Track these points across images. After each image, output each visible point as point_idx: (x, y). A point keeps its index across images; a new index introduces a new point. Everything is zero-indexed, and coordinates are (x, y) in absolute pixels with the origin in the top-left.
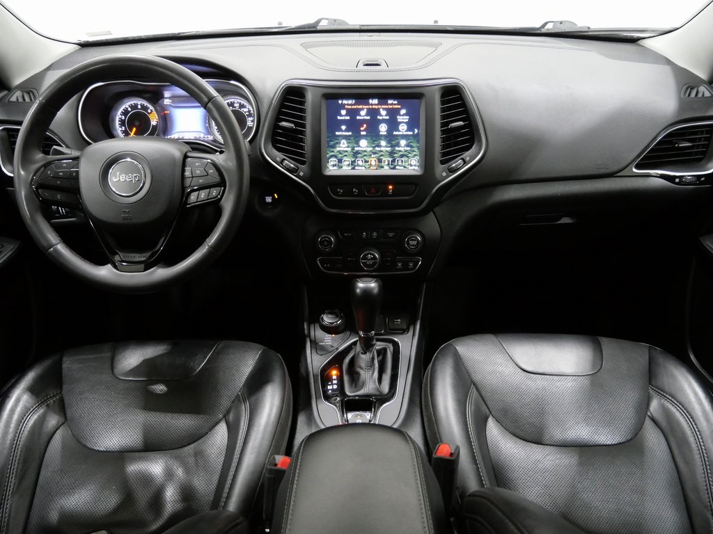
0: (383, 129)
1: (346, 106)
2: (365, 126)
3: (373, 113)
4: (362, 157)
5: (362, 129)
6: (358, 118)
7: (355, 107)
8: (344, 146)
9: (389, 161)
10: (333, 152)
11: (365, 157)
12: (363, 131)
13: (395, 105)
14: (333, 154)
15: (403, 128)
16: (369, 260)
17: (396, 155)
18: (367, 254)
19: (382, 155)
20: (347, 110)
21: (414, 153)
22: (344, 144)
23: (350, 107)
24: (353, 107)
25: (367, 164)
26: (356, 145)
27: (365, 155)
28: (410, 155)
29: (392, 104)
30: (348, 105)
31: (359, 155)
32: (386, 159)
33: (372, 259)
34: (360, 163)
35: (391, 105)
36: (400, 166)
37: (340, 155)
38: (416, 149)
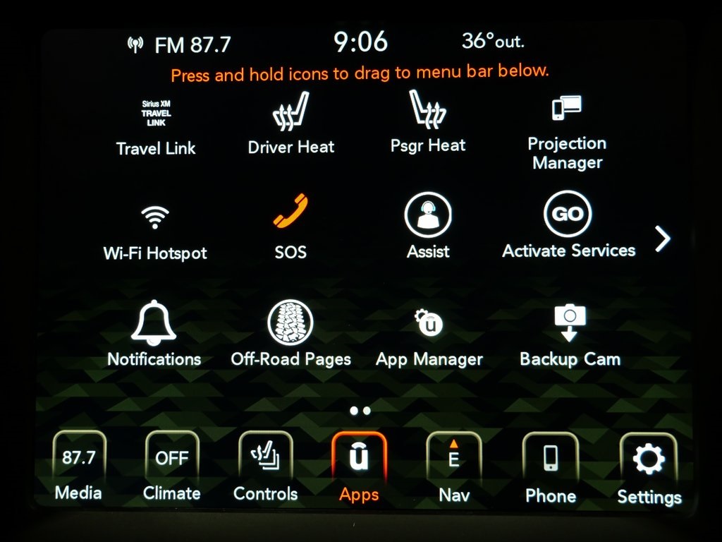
1: (175, 73)
2: (302, 202)
4: (276, 420)
5: (282, 222)
6: (255, 147)
7: (239, 76)
8: (154, 340)
9: (467, 447)
10: (83, 378)
11: (301, 420)
12: (288, 236)
13: (510, 57)
14: (76, 391)
17: (520, 406)
19: (420, 406)
20: (181, 96)
21: (655, 393)
22: (154, 325)
23: (203, 77)
24: (221, 77)
25: (315, 466)
26: (236, 337)
27: (304, 405)
28: (622, 406)
29: (489, 56)
30: (187, 60)
31: (264, 405)
32: (451, 434)
34: (266, 457)
35: (478, 58)
36: (550, 483)
37: (129, 405)
38: (663, 365)
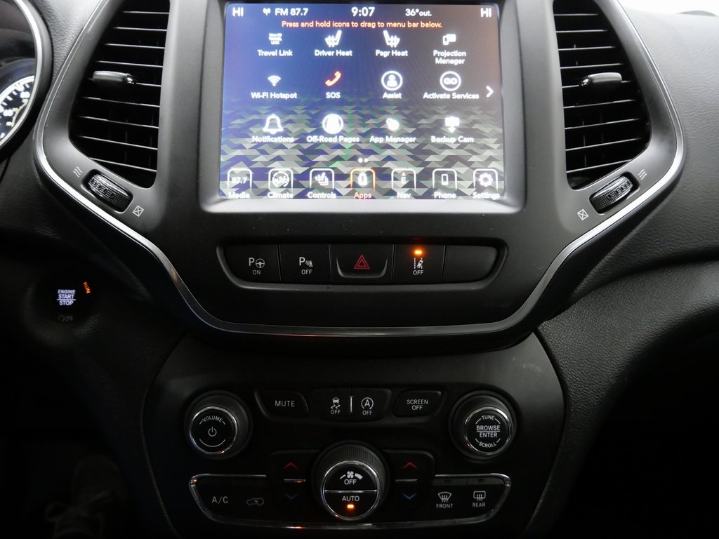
0: (392, 83)
1: (284, 23)
2: (338, 75)
3: (363, 41)
4: (327, 164)
5: (329, 83)
6: (318, 53)
7: (311, 25)
8: (273, 131)
9: (410, 175)
10: (241, 147)
11: (337, 164)
12: (333, 88)
13: (426, 19)
14: (239, 152)
15: (450, 82)
16: (351, 487)
17: (431, 158)
18: (345, 469)
19: (389, 158)
20: (287, 32)
21: (488, 153)
22: (273, 125)
23: (296, 25)
24: (303, 25)
25: (344, 183)
26: (309, 130)
27: (338, 158)
28: (474, 158)
29: (417, 19)
30: (290, 18)
31: (321, 158)
32: (402, 170)
33: (359, 484)
34: (322, 180)
35: (412, 19)
36: (445, 189)
37: (262, 158)
38: (491, 142)
